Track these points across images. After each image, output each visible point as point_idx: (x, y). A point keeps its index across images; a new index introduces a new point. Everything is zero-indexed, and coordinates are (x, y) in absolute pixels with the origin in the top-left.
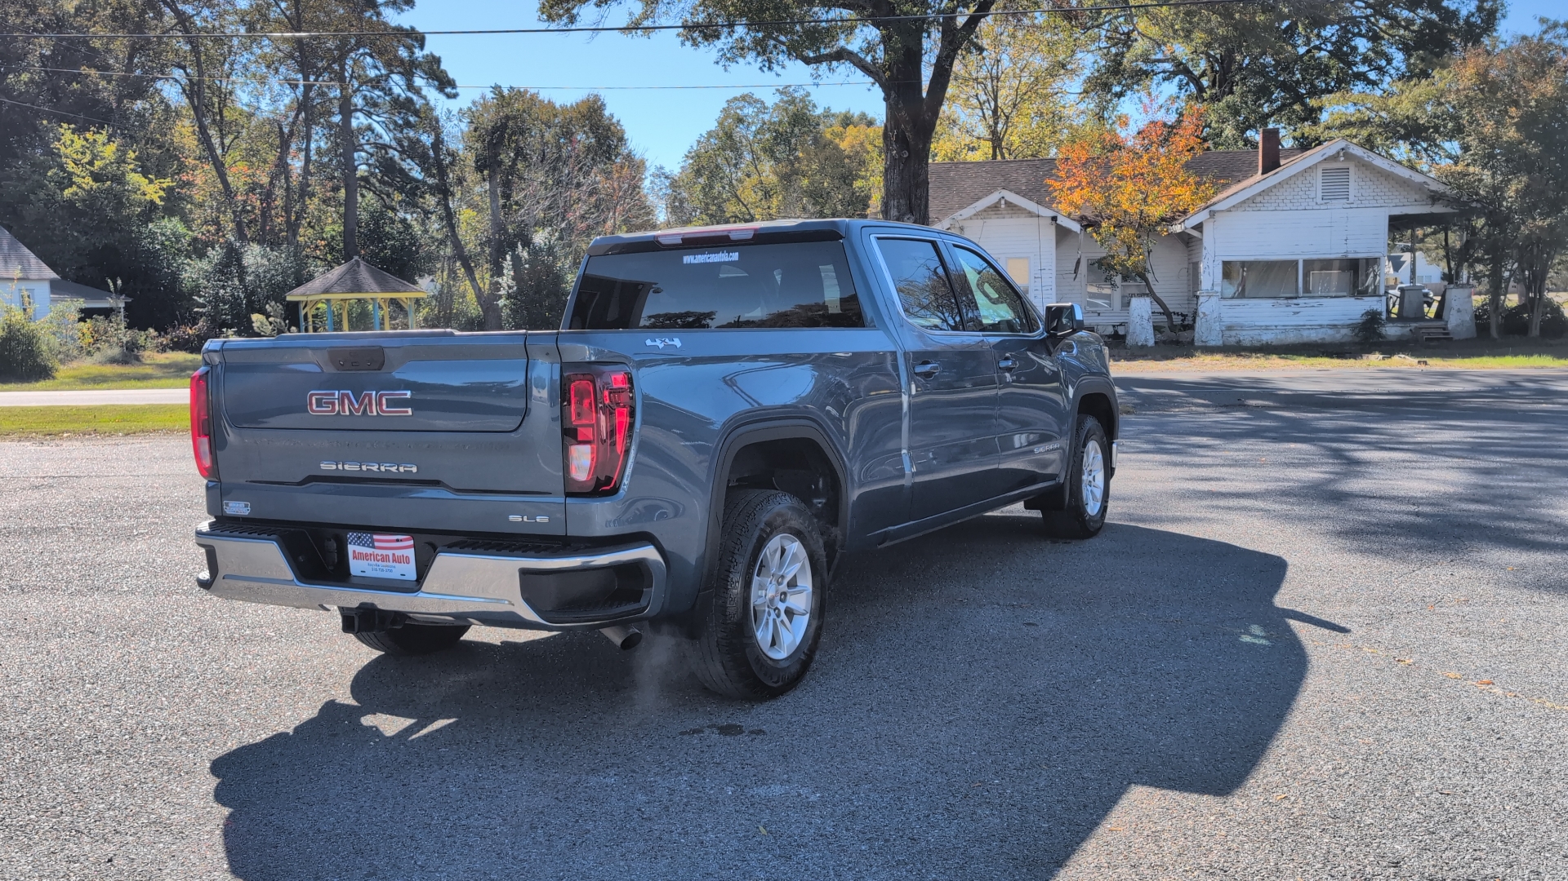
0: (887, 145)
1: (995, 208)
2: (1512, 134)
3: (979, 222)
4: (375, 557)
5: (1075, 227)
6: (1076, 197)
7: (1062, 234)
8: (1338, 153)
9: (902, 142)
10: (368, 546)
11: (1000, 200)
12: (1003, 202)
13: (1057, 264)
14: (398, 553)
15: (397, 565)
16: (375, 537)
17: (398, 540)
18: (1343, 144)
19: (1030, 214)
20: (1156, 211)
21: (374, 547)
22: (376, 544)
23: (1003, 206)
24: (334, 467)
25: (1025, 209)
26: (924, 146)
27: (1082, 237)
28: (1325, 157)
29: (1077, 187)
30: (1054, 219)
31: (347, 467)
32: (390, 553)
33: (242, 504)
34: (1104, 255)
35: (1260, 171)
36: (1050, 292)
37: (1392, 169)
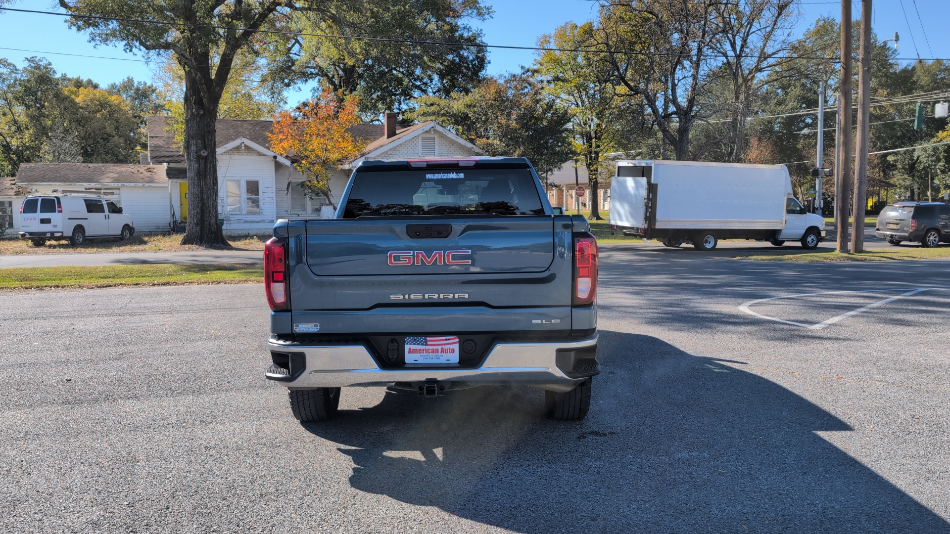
0: (187, 105)
1: (238, 148)
2: (514, 124)
3: (227, 157)
4: (427, 351)
5: (288, 163)
6: (285, 144)
7: (278, 166)
8: (430, 129)
9: (199, 103)
10: (422, 344)
11: (241, 144)
12: (243, 145)
13: (276, 184)
14: (445, 347)
15: (444, 354)
16: (428, 338)
17: (446, 340)
18: (432, 124)
19: (260, 154)
20: (334, 156)
21: (427, 345)
22: (428, 343)
23: (243, 148)
24: (402, 297)
25: (256, 151)
26: (214, 108)
27: (291, 169)
28: (424, 131)
29: (286, 139)
30: (275, 157)
31: (412, 297)
32: (439, 348)
33: (312, 325)
34: (305, 180)
35: (386, 136)
36: (272, 201)
37: (456, 140)
